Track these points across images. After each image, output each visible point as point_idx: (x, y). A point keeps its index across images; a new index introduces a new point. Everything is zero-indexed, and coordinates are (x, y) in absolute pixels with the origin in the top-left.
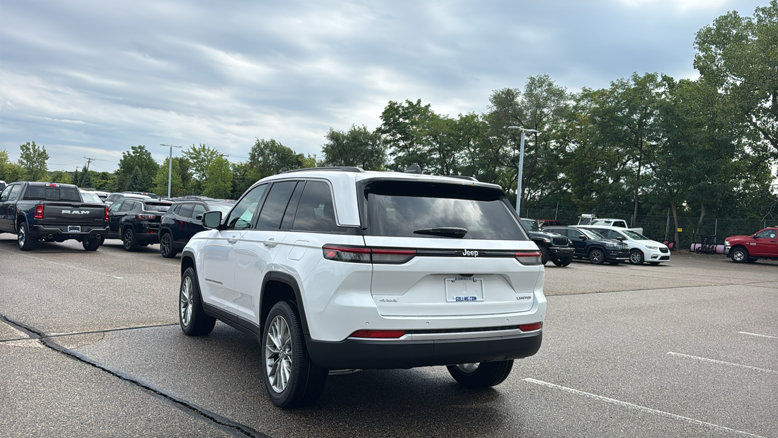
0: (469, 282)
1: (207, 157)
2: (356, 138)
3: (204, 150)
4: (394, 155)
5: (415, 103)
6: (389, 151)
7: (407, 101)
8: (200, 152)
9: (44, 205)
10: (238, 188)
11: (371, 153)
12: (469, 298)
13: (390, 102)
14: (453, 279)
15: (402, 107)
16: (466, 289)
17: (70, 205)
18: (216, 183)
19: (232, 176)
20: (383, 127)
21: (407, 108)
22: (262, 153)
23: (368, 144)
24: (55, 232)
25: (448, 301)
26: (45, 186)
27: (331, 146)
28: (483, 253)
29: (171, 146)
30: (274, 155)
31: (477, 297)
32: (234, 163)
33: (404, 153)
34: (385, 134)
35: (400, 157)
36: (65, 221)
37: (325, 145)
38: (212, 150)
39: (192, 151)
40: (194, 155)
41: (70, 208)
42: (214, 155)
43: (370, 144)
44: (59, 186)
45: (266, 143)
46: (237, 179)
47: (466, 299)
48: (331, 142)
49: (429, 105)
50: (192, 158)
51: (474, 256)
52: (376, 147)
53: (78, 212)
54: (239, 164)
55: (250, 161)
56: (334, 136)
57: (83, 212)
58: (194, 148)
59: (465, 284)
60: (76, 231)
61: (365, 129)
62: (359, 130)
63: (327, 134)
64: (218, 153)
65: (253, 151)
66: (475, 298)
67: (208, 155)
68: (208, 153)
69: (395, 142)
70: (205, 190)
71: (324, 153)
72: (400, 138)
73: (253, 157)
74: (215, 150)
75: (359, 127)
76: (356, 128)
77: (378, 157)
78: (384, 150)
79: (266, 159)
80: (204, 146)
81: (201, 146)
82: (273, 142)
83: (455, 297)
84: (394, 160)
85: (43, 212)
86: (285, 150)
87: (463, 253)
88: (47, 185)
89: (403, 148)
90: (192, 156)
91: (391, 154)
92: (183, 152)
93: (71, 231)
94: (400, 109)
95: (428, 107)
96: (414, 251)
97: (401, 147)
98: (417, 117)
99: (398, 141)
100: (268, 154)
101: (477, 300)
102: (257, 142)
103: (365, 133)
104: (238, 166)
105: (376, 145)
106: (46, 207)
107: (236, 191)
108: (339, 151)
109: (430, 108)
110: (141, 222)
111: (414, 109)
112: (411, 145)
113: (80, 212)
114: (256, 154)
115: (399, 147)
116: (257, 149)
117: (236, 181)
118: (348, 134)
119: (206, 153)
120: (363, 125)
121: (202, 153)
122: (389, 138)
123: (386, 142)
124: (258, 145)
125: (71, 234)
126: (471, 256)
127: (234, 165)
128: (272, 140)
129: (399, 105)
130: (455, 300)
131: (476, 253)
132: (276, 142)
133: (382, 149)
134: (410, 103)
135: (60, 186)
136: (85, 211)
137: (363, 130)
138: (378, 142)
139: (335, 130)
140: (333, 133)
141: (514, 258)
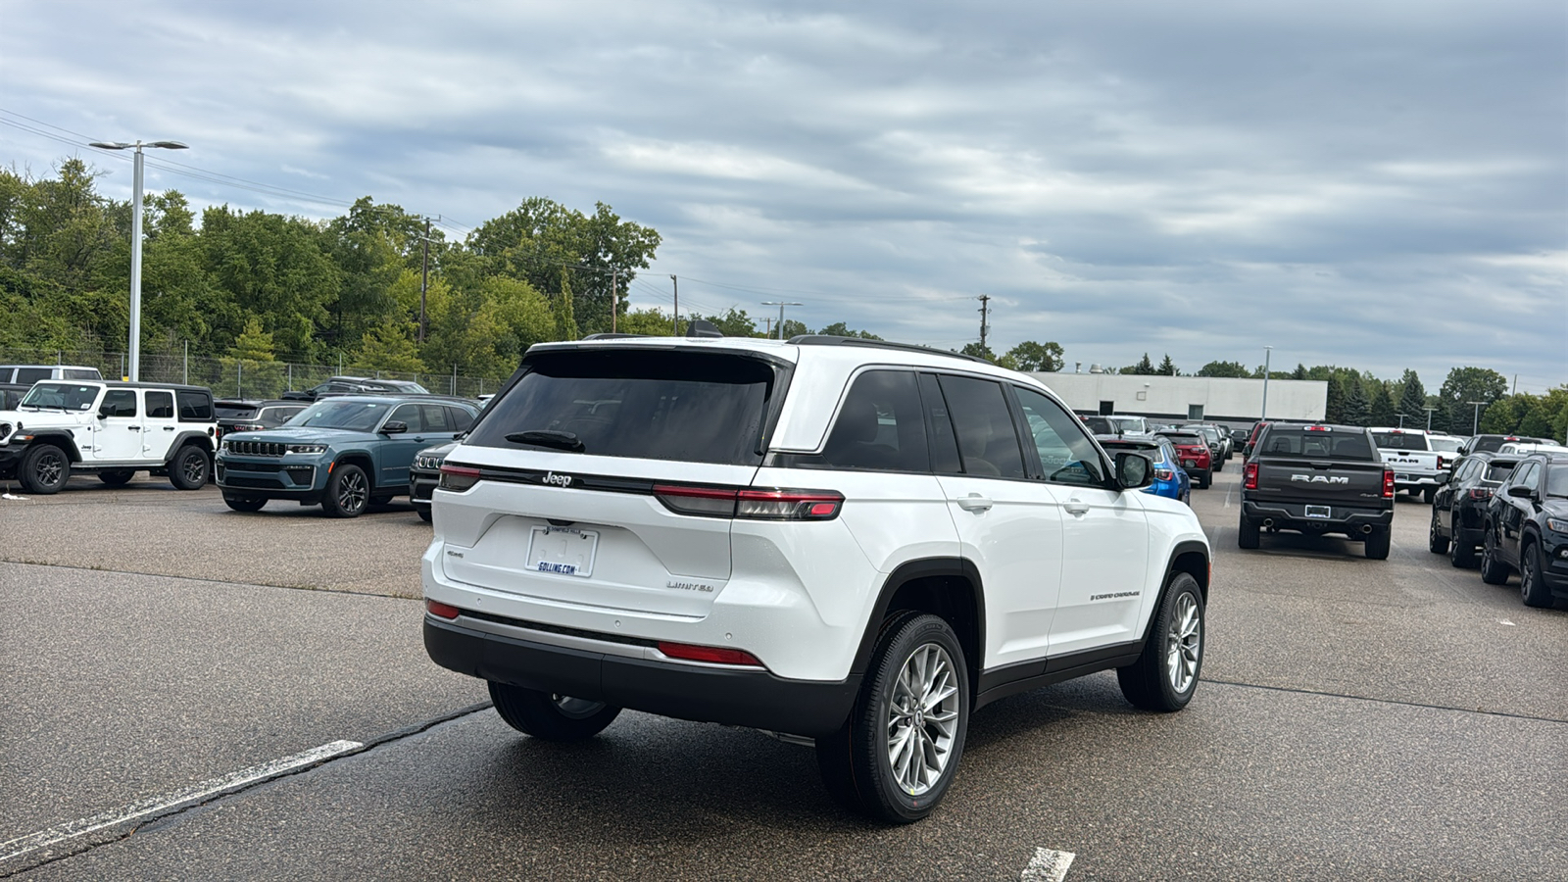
0: (572, 540)
9: (1259, 463)
12: (562, 568)
14: (543, 528)
16: (563, 550)
17: (1308, 465)
24: (1279, 515)
25: (526, 567)
26: (1303, 430)
28: (580, 481)
31: (577, 567)
36: (1300, 495)
41: (1309, 470)
44: (1329, 430)
47: (557, 569)
51: (561, 486)
53: (1324, 479)
57: (1333, 479)
59: (565, 541)
60: (1320, 516)
66: (573, 569)
83: (539, 563)
85: (1257, 476)
87: (544, 479)
88: (1306, 428)
93: (1311, 515)
96: (476, 471)
101: (576, 573)
106: (1263, 467)
110: (1475, 505)
113: (1329, 480)
125: (1310, 521)
126: (556, 485)
130: (537, 568)
131: (568, 480)
135: (1332, 431)
136: (1340, 476)
141: (653, 497)
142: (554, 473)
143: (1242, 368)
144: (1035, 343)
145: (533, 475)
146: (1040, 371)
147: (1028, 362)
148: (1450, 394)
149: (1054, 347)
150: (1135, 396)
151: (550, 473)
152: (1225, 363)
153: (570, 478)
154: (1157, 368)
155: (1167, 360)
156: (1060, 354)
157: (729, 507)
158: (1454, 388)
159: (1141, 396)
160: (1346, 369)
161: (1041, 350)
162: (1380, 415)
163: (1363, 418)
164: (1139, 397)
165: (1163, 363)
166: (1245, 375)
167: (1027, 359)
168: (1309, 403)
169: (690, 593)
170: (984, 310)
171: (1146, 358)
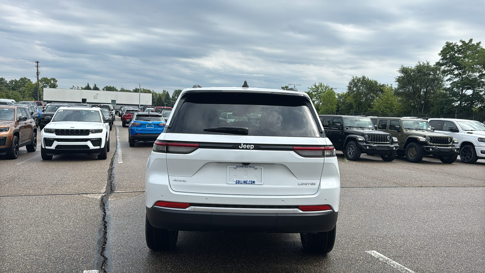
0: (249, 170)
1: (323, 90)
2: (420, 71)
3: (321, 85)
4: (450, 81)
5: (467, 42)
6: (446, 78)
7: (461, 41)
8: (318, 87)
10: (340, 109)
11: (433, 80)
12: (248, 182)
13: (447, 43)
14: (234, 167)
15: (456, 45)
16: (247, 175)
18: (327, 106)
19: (337, 101)
20: (441, 61)
21: (461, 46)
22: (356, 85)
23: (430, 74)
25: (228, 183)
27: (402, 77)
28: (258, 147)
29: (295, 85)
30: (364, 86)
31: (256, 181)
32: (338, 93)
33: (458, 79)
34: (442, 66)
35: (455, 82)
37: (397, 77)
38: (326, 86)
39: (314, 87)
40: (315, 90)
42: (327, 88)
43: (431, 74)
45: (358, 79)
46: (340, 103)
47: (245, 182)
48: (402, 75)
49: (480, 43)
50: (314, 92)
51: (250, 149)
52: (437, 76)
54: (342, 94)
55: (348, 91)
56: (404, 71)
58: (315, 85)
59: (246, 171)
61: (428, 63)
62: (423, 65)
63: (399, 70)
64: (329, 87)
65: (350, 84)
66: (254, 182)
67: (323, 89)
68: (323, 88)
69: (451, 72)
70: (320, 111)
71: (397, 83)
72: (455, 69)
73: (350, 88)
74: (328, 86)
75: (423, 63)
76: (421, 63)
77: (438, 83)
78: (443, 78)
79: (358, 89)
80: (321, 84)
81: (319, 84)
82: (364, 78)
83: (235, 181)
84: (450, 84)
86: (372, 82)
87: (240, 147)
89: (457, 76)
90: (314, 90)
91: (447, 80)
92: (309, 88)
94: (455, 47)
95: (478, 44)
96: (198, 145)
97: (456, 74)
98: (469, 52)
99: (453, 70)
100: (360, 86)
101: (256, 183)
102: (353, 79)
103: (428, 67)
104: (341, 95)
105: (437, 75)
107: (339, 111)
108: (408, 80)
109: (481, 45)
111: (467, 47)
112: (464, 73)
114: (352, 86)
115: (454, 75)
116: (353, 83)
117: (340, 104)
118: (415, 69)
119: (322, 88)
120: (427, 61)
121: (320, 88)
122: (446, 69)
123: (444, 72)
124: (353, 80)
126: (247, 149)
127: (338, 94)
128: (363, 76)
129: (454, 44)
130: (235, 183)
131: (252, 147)
132: (366, 77)
133: (441, 77)
134: (463, 42)
137: (426, 65)
138: (438, 72)
139: (405, 66)
140: (404, 68)
141: (293, 151)
142: (244, 144)
143: (115, 88)
144: (47, 78)
145: (232, 145)
146: (50, 88)
147: (45, 85)
148: (174, 97)
149: (54, 79)
150: (94, 97)
151: (242, 144)
152: (110, 86)
153: (253, 146)
154: (92, 88)
155: (95, 85)
156: (56, 82)
157: (320, 153)
158: (175, 95)
159: (96, 97)
160: (146, 89)
161: (50, 81)
162: (159, 103)
163: (155, 104)
164: (95, 97)
165: (94, 86)
166: (117, 91)
167: (44, 84)
168: (147, 99)
169: (308, 186)
170: (37, 66)
171: (88, 84)
